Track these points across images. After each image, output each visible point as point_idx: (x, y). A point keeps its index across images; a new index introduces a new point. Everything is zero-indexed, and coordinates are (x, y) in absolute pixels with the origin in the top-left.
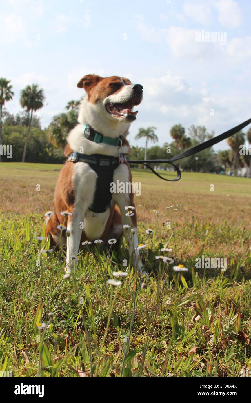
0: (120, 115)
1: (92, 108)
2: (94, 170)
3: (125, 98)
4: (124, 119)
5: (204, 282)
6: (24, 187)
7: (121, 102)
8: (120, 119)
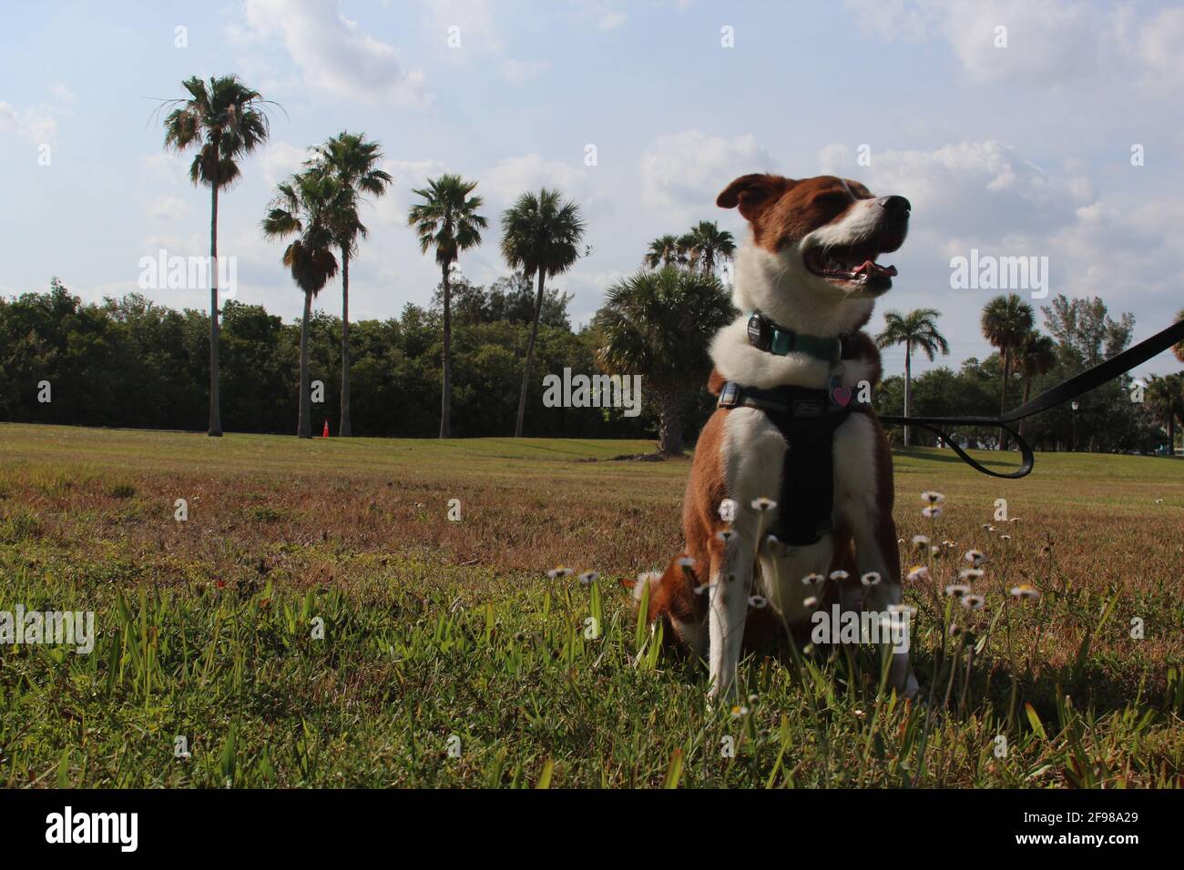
0: (848, 278)
1: (768, 262)
2: (781, 429)
3: (861, 231)
4: (859, 287)
5: (1090, 720)
6: (542, 506)
7: (850, 242)
8: (849, 287)
